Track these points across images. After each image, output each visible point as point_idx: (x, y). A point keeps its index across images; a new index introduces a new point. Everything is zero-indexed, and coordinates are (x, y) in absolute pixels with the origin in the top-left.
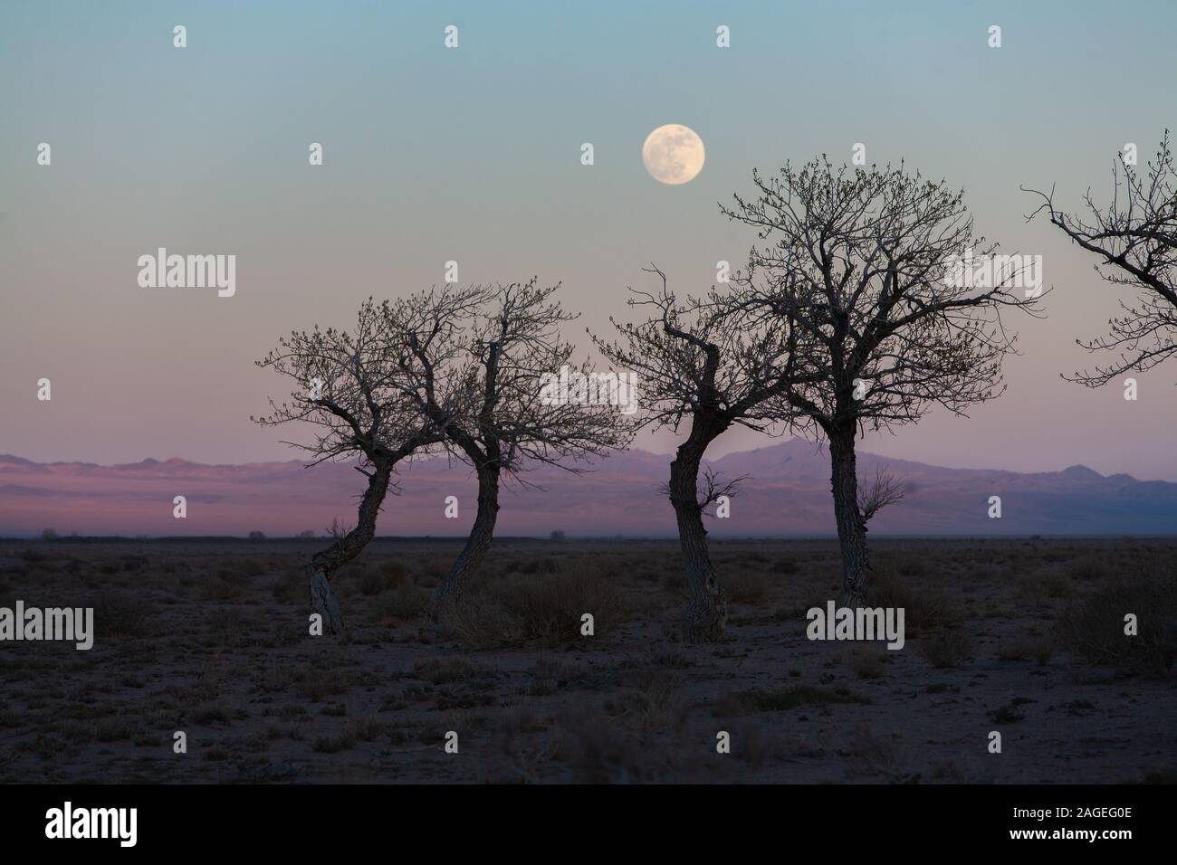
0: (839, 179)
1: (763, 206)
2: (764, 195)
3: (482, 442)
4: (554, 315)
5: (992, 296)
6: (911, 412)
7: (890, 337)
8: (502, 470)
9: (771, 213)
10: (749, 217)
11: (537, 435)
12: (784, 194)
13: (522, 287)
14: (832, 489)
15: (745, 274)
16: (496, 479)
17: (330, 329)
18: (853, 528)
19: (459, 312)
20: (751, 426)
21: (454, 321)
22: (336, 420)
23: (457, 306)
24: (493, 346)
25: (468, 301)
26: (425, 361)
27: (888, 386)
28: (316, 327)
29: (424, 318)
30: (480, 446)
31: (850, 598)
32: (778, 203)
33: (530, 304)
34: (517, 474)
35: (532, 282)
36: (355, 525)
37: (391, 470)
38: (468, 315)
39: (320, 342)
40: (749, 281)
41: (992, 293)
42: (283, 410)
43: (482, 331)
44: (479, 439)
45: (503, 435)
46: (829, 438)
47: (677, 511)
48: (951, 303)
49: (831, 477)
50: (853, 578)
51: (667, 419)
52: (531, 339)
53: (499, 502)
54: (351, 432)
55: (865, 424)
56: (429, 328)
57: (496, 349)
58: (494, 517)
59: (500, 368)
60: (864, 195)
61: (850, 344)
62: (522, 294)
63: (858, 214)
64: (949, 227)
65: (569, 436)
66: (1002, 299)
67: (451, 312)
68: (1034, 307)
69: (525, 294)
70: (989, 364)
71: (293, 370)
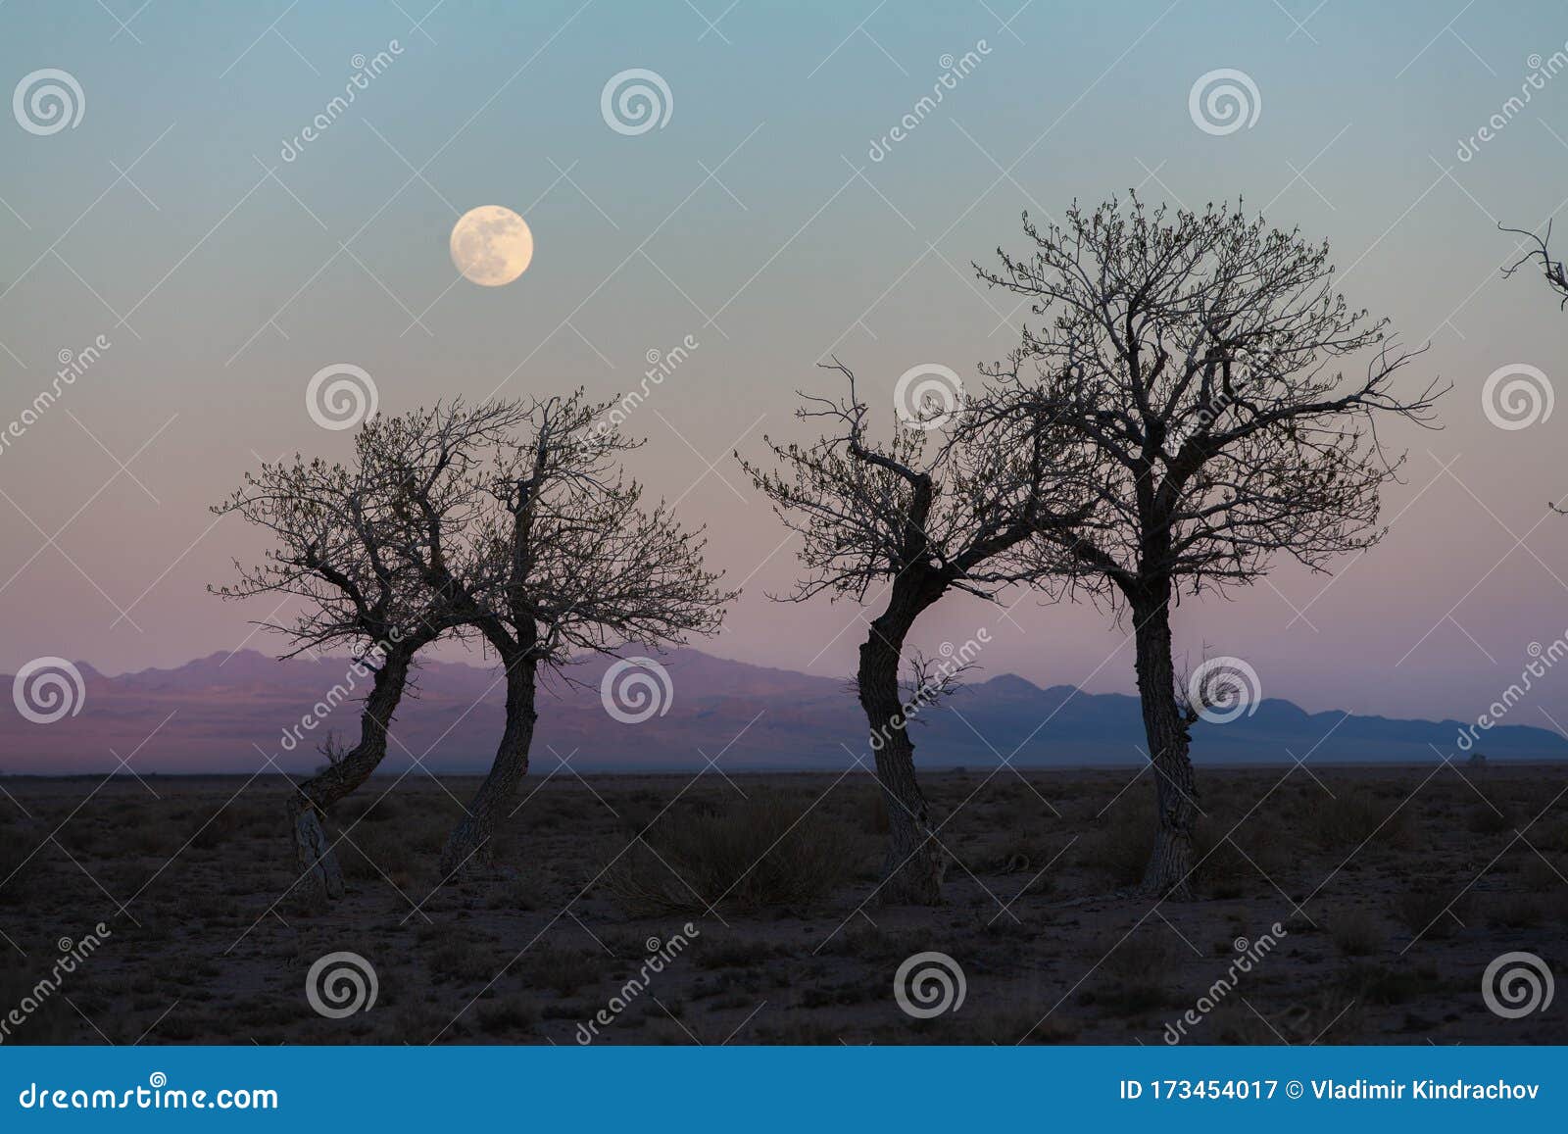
0: (1155, 225)
1: (1040, 267)
2: (1043, 251)
3: (512, 624)
4: (607, 444)
5: (1362, 398)
6: (1246, 568)
7: (1216, 458)
8: (540, 663)
9: (1052, 276)
10: (1019, 282)
11: (587, 613)
12: (1069, 247)
13: (563, 403)
14: (1137, 680)
15: (1007, 367)
16: (531, 677)
17: (316, 459)
18: (1171, 737)
19: (473, 439)
20: (976, 593)
21: (466, 451)
22: (332, 591)
23: (472, 429)
24: (522, 486)
25: (489, 422)
26: (427, 508)
27: (1219, 529)
28: (298, 457)
29: (424, 447)
30: (511, 630)
31: (1171, 839)
32: (1063, 261)
33: (576, 425)
34: (562, 670)
35: (577, 395)
36: (358, 742)
37: (408, 662)
38: (485, 441)
39: (302, 478)
40: (1014, 376)
41: (1362, 393)
42: (255, 577)
43: (509, 464)
44: (508, 619)
45: (540, 613)
46: (1131, 605)
47: (870, 715)
48: (1304, 409)
49: (1135, 663)
50: (1174, 810)
51: (846, 584)
52: (578, 475)
53: (536, 711)
54: (350, 606)
55: (1183, 583)
56: (432, 458)
57: (528, 491)
58: (530, 731)
59: (534, 518)
60: (1190, 251)
61: (1159, 469)
62: (563, 412)
63: (1181, 278)
64: (1295, 298)
65: (634, 614)
66: (1378, 401)
67: (463, 439)
68: (1427, 413)
69: (567, 412)
70: (1367, 495)
71: (271, 519)
